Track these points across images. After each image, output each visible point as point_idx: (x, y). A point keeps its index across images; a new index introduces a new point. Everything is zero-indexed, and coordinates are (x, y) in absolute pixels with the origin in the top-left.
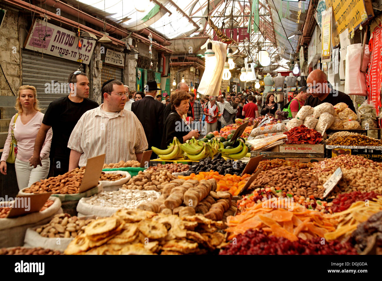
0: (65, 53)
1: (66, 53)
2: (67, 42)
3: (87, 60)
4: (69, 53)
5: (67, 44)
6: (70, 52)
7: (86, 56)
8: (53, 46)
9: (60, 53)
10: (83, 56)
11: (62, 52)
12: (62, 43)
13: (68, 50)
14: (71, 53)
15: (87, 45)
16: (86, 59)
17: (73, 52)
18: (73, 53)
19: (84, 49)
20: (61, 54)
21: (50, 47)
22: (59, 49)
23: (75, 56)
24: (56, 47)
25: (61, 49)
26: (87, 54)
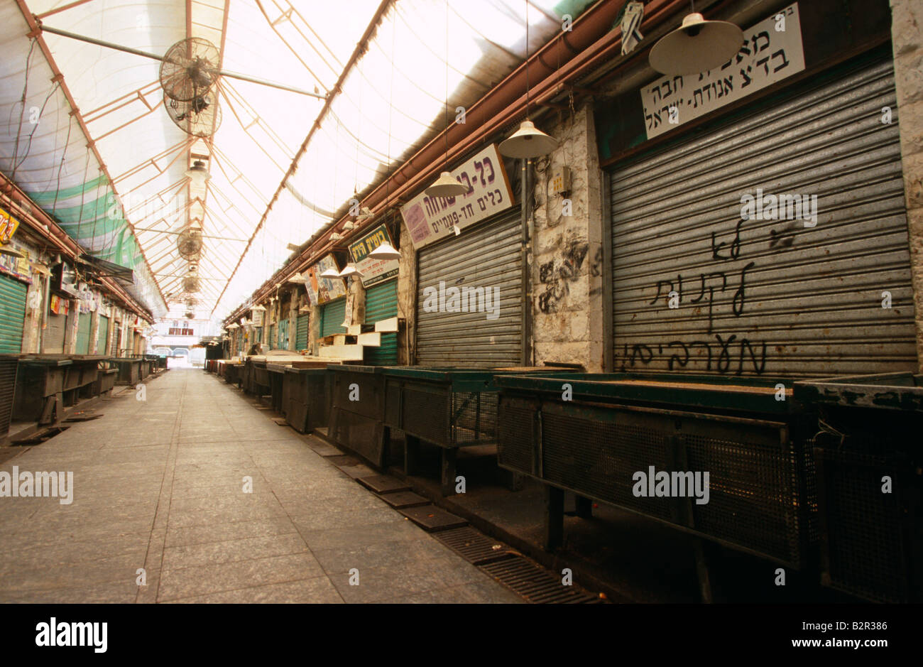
0: (454, 221)
1: (455, 218)
2: (443, 202)
3: (500, 201)
4: (460, 216)
5: (446, 205)
6: (459, 212)
7: (491, 194)
8: (434, 224)
9: (448, 226)
10: (485, 200)
11: (449, 223)
12: (439, 210)
13: (455, 213)
14: (462, 213)
15: (478, 174)
16: (495, 201)
17: (463, 209)
18: (466, 210)
19: (477, 186)
20: (450, 227)
21: (431, 229)
22: (442, 221)
23: (472, 213)
24: (437, 222)
25: (444, 219)
26: (491, 187)
